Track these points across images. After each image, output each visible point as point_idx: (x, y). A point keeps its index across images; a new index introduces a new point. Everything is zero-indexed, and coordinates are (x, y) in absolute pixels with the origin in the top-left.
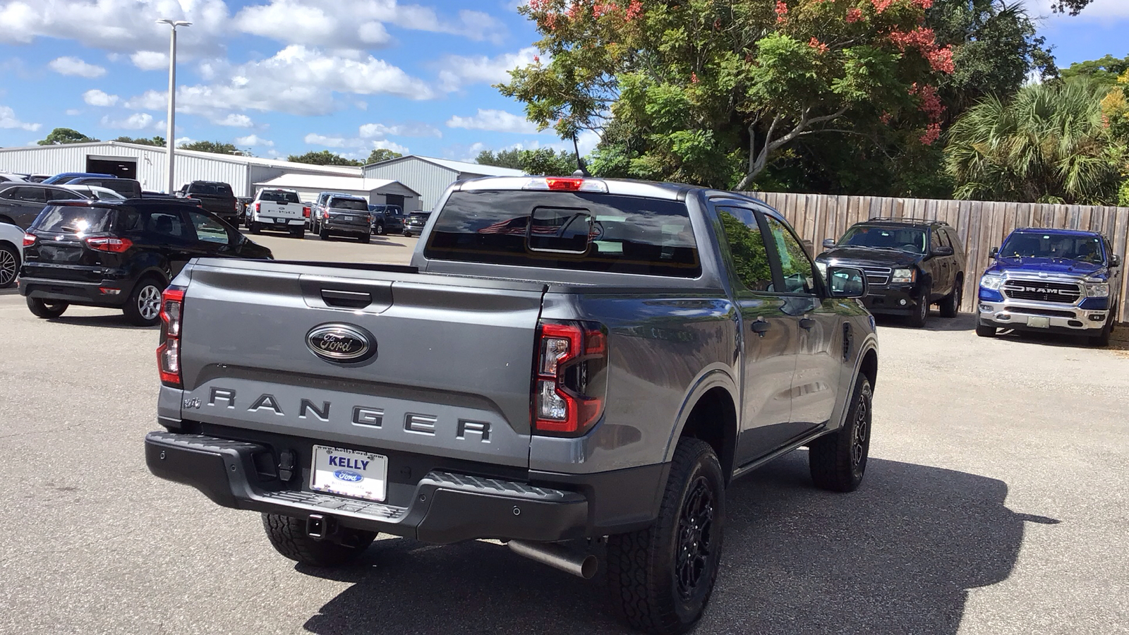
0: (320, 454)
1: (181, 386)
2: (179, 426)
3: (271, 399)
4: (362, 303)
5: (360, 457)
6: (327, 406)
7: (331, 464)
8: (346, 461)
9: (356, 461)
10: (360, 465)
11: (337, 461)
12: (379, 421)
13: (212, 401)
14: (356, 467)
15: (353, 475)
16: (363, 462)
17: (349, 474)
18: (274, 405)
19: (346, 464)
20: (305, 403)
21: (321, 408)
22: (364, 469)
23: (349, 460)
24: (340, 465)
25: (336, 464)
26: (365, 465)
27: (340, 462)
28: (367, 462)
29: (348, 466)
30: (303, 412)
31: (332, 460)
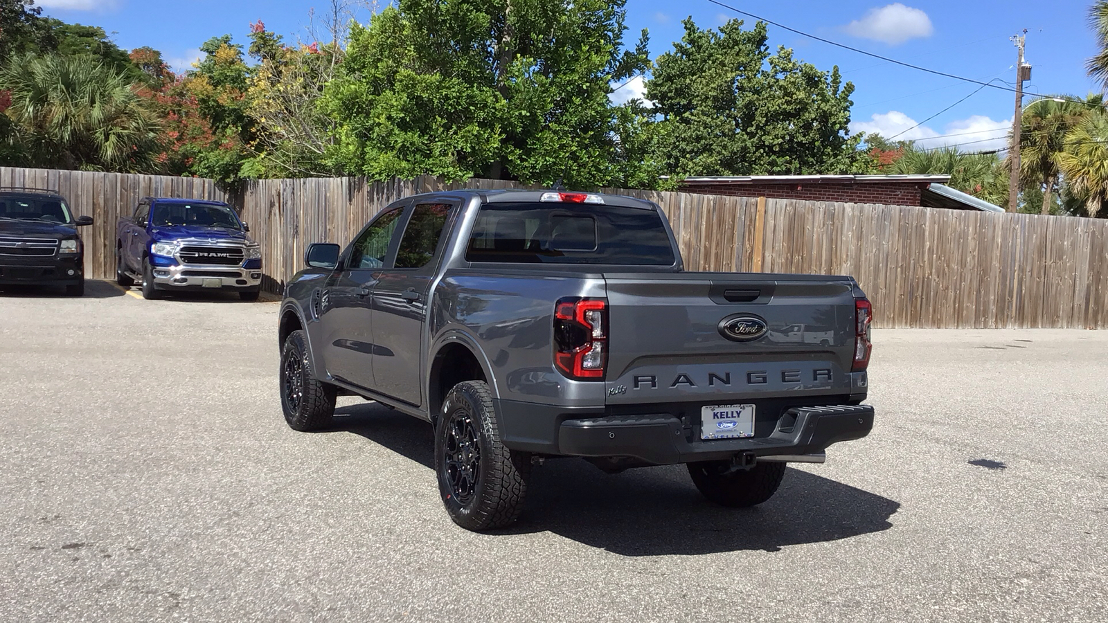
0: (706, 413)
1: (603, 379)
2: (604, 411)
3: (685, 376)
4: (751, 299)
5: (736, 408)
6: (728, 375)
7: (714, 418)
8: (725, 414)
9: (732, 412)
10: (735, 414)
11: (719, 415)
12: (765, 380)
13: (637, 386)
14: (733, 417)
15: (730, 423)
16: (737, 412)
17: (728, 423)
18: (689, 381)
19: (725, 416)
20: (712, 376)
21: (724, 377)
22: (738, 417)
23: (727, 413)
24: (721, 417)
25: (718, 418)
26: (738, 414)
27: (721, 415)
28: (740, 412)
29: (727, 417)
30: (711, 383)
31: (715, 415)
